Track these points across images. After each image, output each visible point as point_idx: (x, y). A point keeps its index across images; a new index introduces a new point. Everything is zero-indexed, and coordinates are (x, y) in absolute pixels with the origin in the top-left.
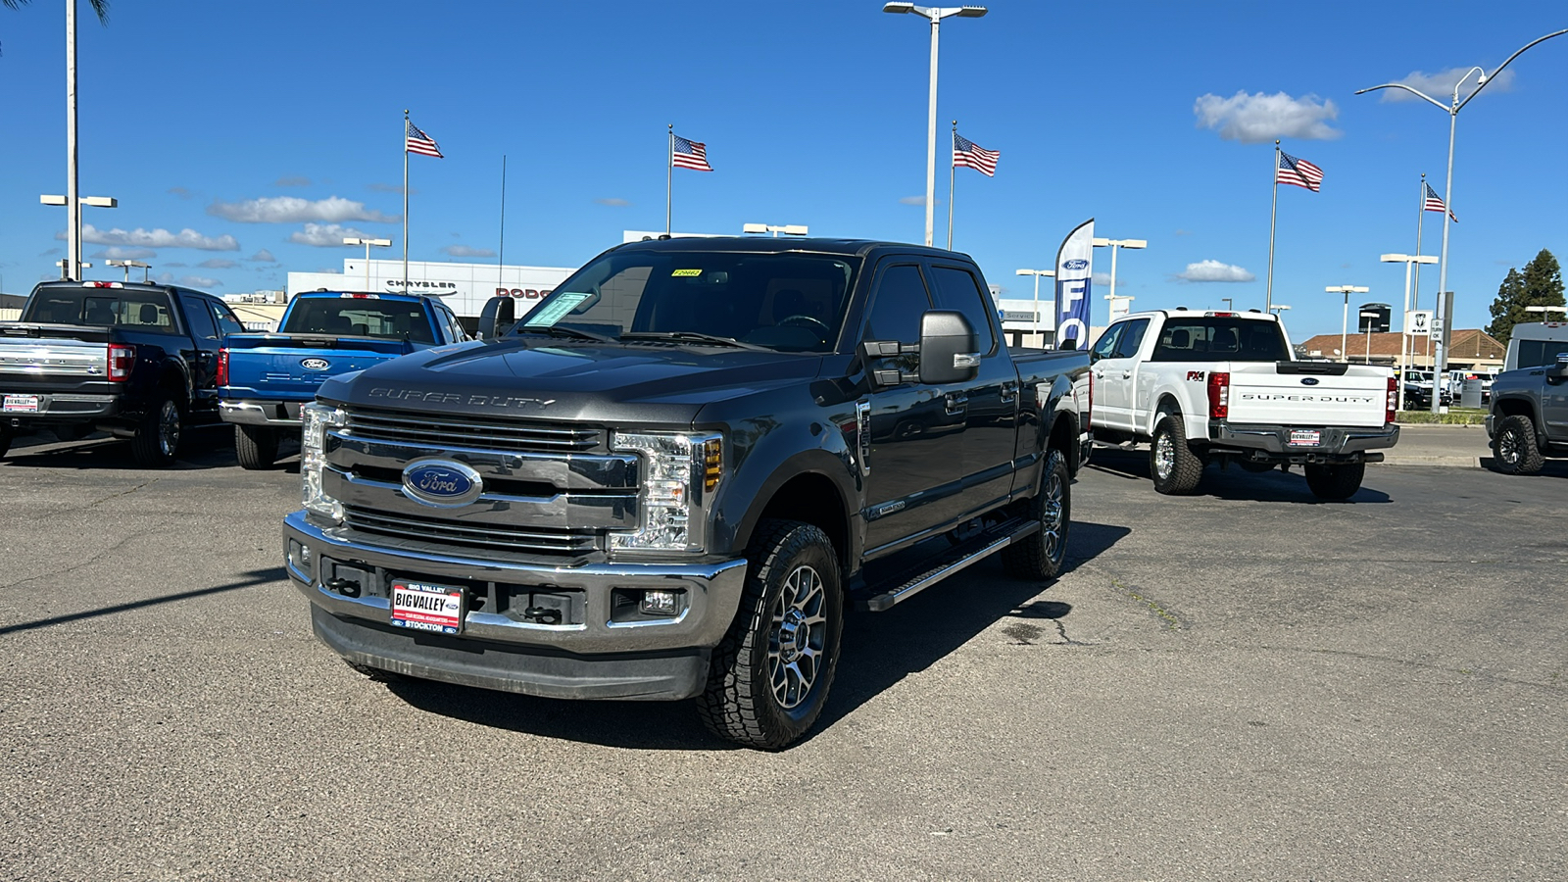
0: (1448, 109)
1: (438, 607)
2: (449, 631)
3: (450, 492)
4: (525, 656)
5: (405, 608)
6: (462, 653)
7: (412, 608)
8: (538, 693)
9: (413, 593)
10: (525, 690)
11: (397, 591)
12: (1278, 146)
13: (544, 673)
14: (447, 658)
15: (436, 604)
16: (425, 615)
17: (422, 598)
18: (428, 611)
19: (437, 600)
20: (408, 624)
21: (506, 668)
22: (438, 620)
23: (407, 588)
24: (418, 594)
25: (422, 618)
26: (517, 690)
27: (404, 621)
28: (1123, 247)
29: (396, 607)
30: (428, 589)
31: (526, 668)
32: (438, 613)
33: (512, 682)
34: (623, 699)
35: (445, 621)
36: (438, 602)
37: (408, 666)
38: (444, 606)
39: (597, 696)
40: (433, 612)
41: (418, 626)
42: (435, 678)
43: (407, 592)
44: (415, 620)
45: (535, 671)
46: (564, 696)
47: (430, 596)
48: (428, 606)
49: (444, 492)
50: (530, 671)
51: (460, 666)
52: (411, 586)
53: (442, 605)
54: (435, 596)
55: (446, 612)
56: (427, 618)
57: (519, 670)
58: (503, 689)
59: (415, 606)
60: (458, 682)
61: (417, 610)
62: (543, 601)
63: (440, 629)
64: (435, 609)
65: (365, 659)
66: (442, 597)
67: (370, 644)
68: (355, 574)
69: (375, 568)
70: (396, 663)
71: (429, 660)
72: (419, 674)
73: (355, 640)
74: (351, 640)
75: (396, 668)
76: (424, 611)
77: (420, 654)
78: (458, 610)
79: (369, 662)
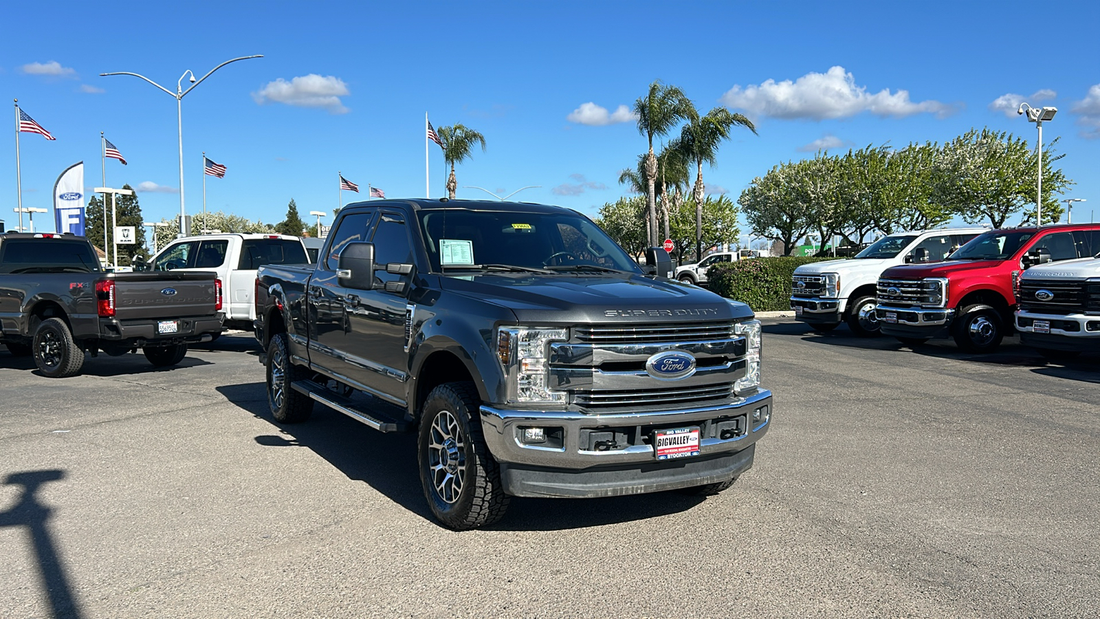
0: (175, 95)
1: (686, 441)
2: (695, 454)
3: (680, 370)
5: (664, 447)
7: (669, 446)
9: (669, 437)
11: (658, 438)
15: (684, 440)
16: (678, 448)
17: (675, 438)
18: (680, 446)
20: (669, 457)
22: (686, 449)
23: (665, 434)
24: (673, 436)
25: (676, 450)
27: (666, 456)
29: (659, 448)
30: (679, 432)
32: (686, 445)
33: (703, 478)
35: (690, 449)
36: (685, 438)
38: (689, 440)
40: (683, 445)
41: (675, 456)
43: (665, 437)
44: (673, 453)
47: (680, 435)
48: (679, 442)
49: (677, 370)
52: (668, 433)
54: (683, 435)
55: (691, 443)
56: (679, 450)
59: (670, 444)
61: (672, 446)
62: (723, 426)
63: (689, 454)
64: (684, 443)
65: (607, 492)
66: (687, 434)
67: (605, 482)
68: (607, 436)
69: (635, 427)
70: (633, 488)
71: (653, 480)
72: (650, 491)
73: (590, 483)
74: (586, 483)
75: (633, 492)
76: (677, 446)
77: (645, 478)
78: (697, 440)
79: (610, 494)
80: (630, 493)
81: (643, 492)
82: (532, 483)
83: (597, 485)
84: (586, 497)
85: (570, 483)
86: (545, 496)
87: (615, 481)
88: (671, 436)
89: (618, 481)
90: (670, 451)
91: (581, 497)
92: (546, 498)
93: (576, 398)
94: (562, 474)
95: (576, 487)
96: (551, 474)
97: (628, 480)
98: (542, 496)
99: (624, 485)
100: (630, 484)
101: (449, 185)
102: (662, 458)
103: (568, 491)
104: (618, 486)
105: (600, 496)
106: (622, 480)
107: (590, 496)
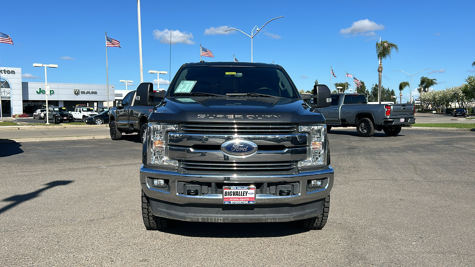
0: (250, 37)
2: (251, 203)
4: (271, 208)
5: (229, 197)
6: (244, 211)
7: (232, 196)
8: (278, 221)
9: (232, 191)
10: (272, 221)
11: (225, 191)
12: (201, 45)
13: (279, 214)
14: (238, 214)
15: (244, 193)
18: (240, 197)
19: (244, 192)
20: (232, 203)
21: (263, 214)
22: (245, 199)
23: (230, 189)
24: (236, 191)
25: (238, 199)
26: (269, 221)
27: (230, 202)
28: (160, 73)
29: (225, 197)
30: (240, 188)
31: (271, 212)
32: (245, 197)
33: (267, 218)
34: (305, 218)
35: (248, 199)
36: (245, 193)
37: (221, 219)
38: (247, 194)
39: (297, 219)
40: (243, 197)
41: (237, 203)
42: (234, 221)
43: (230, 191)
44: (235, 201)
45: (274, 213)
46: (287, 220)
47: (240, 191)
48: (240, 194)
49: (242, 152)
50: (273, 213)
51: (244, 215)
52: (232, 188)
53: (246, 194)
55: (248, 196)
56: (240, 199)
57: (269, 214)
58: (264, 221)
59: (233, 195)
60: (245, 222)
61: (235, 197)
62: (281, 187)
63: (247, 202)
64: (244, 195)
65: (198, 219)
66: (247, 191)
67: (198, 213)
68: (197, 187)
69: (211, 183)
70: (215, 219)
71: (230, 215)
72: (226, 221)
73: (190, 213)
74: (187, 213)
75: (215, 221)
76: (238, 197)
77: (225, 214)
78: (254, 194)
79: (200, 220)
80: (214, 221)
81: (222, 221)
82: (160, 209)
83: (194, 214)
84: (186, 220)
85: (179, 211)
86: (167, 217)
87: (205, 214)
88: (234, 191)
89: (207, 214)
90: (234, 199)
91: (183, 220)
92: (167, 218)
93: (181, 164)
94: (175, 206)
95: (181, 214)
96: (169, 205)
97: (213, 214)
98: (165, 217)
99: (210, 216)
100: (214, 216)
101: (379, 69)
102: (227, 203)
103: (177, 216)
104: (206, 216)
105: (194, 221)
106: (209, 213)
107: (188, 220)
